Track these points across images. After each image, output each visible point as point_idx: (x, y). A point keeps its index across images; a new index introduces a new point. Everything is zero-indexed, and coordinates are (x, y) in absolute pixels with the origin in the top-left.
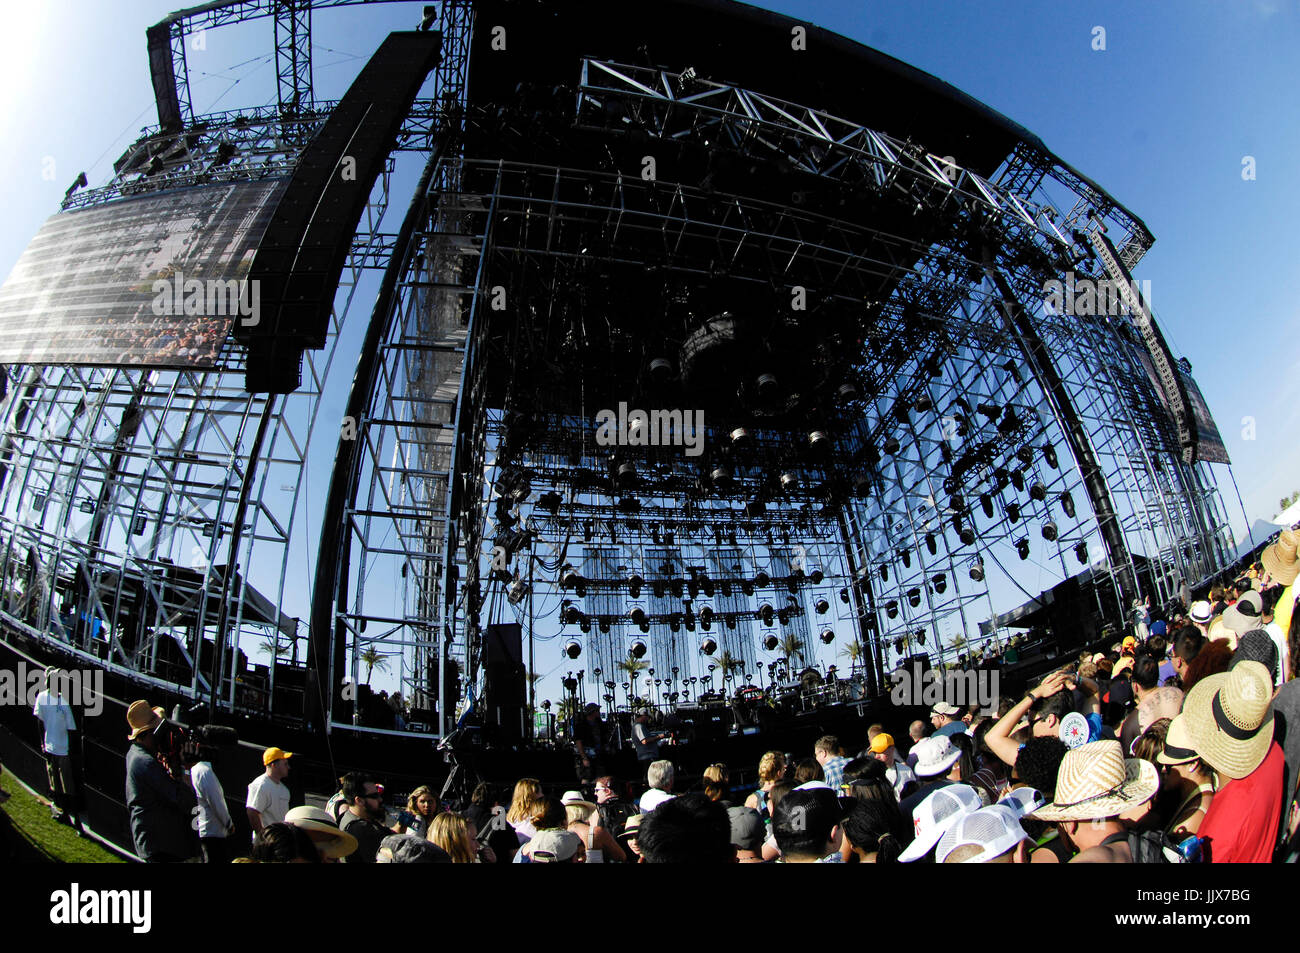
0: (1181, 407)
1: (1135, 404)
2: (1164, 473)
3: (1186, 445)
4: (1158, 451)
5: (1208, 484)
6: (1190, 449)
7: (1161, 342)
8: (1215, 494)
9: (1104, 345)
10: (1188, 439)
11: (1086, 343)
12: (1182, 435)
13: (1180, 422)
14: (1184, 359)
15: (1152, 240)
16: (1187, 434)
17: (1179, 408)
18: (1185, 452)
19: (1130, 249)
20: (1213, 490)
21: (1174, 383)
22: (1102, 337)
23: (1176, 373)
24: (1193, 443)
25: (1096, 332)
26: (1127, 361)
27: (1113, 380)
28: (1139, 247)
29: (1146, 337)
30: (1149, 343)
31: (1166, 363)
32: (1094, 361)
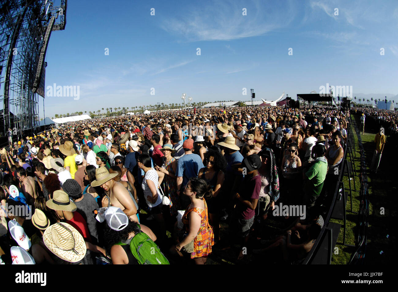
0: (39, 76)
1: (27, 67)
2: (25, 91)
3: (35, 87)
4: (26, 83)
5: (36, 100)
6: (35, 89)
7: (44, 56)
8: (37, 104)
9: (30, 45)
10: (36, 86)
11: (27, 42)
12: (35, 84)
13: (36, 80)
14: (46, 63)
15: (64, 28)
16: (36, 84)
17: (38, 76)
18: (33, 89)
19: (57, 26)
20: (37, 103)
21: (40, 68)
22: (32, 43)
23: (42, 66)
24: (37, 87)
25: (31, 40)
26: (33, 53)
27: (26, 56)
28: (59, 28)
29: (42, 51)
30: (41, 53)
31: (42, 62)
32: (25, 48)
